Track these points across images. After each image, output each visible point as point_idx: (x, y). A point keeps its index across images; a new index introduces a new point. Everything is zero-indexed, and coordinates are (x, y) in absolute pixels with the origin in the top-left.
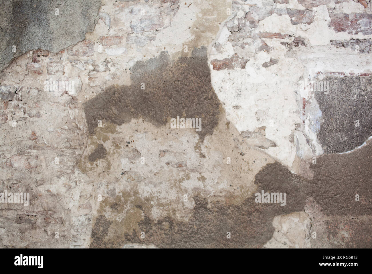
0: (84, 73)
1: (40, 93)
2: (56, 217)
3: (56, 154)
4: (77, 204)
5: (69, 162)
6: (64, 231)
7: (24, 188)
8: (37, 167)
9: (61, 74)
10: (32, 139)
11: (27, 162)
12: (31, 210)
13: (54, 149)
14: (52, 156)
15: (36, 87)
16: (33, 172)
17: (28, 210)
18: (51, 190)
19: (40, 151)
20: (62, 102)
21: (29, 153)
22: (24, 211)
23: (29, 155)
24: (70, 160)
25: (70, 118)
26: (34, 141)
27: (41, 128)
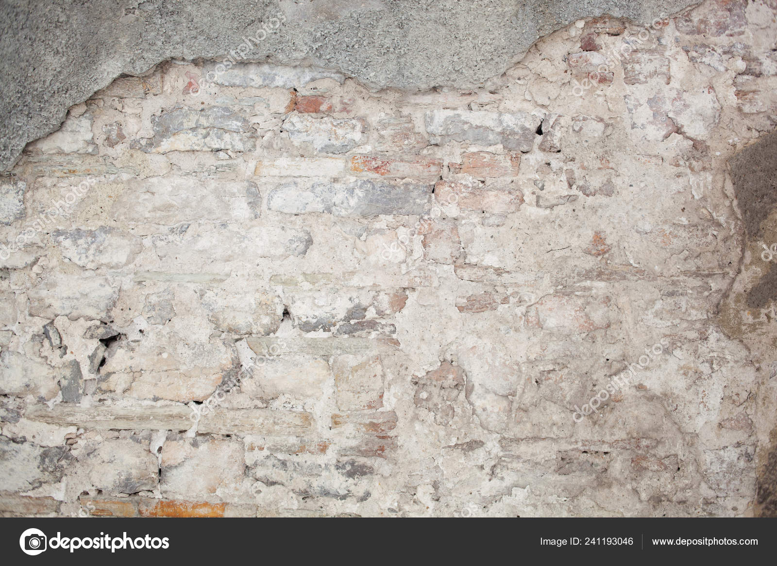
0: (722, 80)
1: (608, 132)
2: (663, 455)
3: (657, 291)
4: (715, 418)
5: (694, 312)
6: (683, 489)
7: (577, 382)
8: (609, 326)
9: (662, 80)
10: (593, 252)
11: (583, 314)
12: (596, 439)
13: (652, 277)
14: (647, 296)
15: (597, 117)
16: (599, 339)
17: (588, 438)
18: (647, 384)
19: (616, 285)
20: (669, 155)
21: (585, 289)
22: (576, 442)
23: (587, 294)
24: (696, 305)
25: (693, 197)
26: (600, 258)
27: (619, 223)
